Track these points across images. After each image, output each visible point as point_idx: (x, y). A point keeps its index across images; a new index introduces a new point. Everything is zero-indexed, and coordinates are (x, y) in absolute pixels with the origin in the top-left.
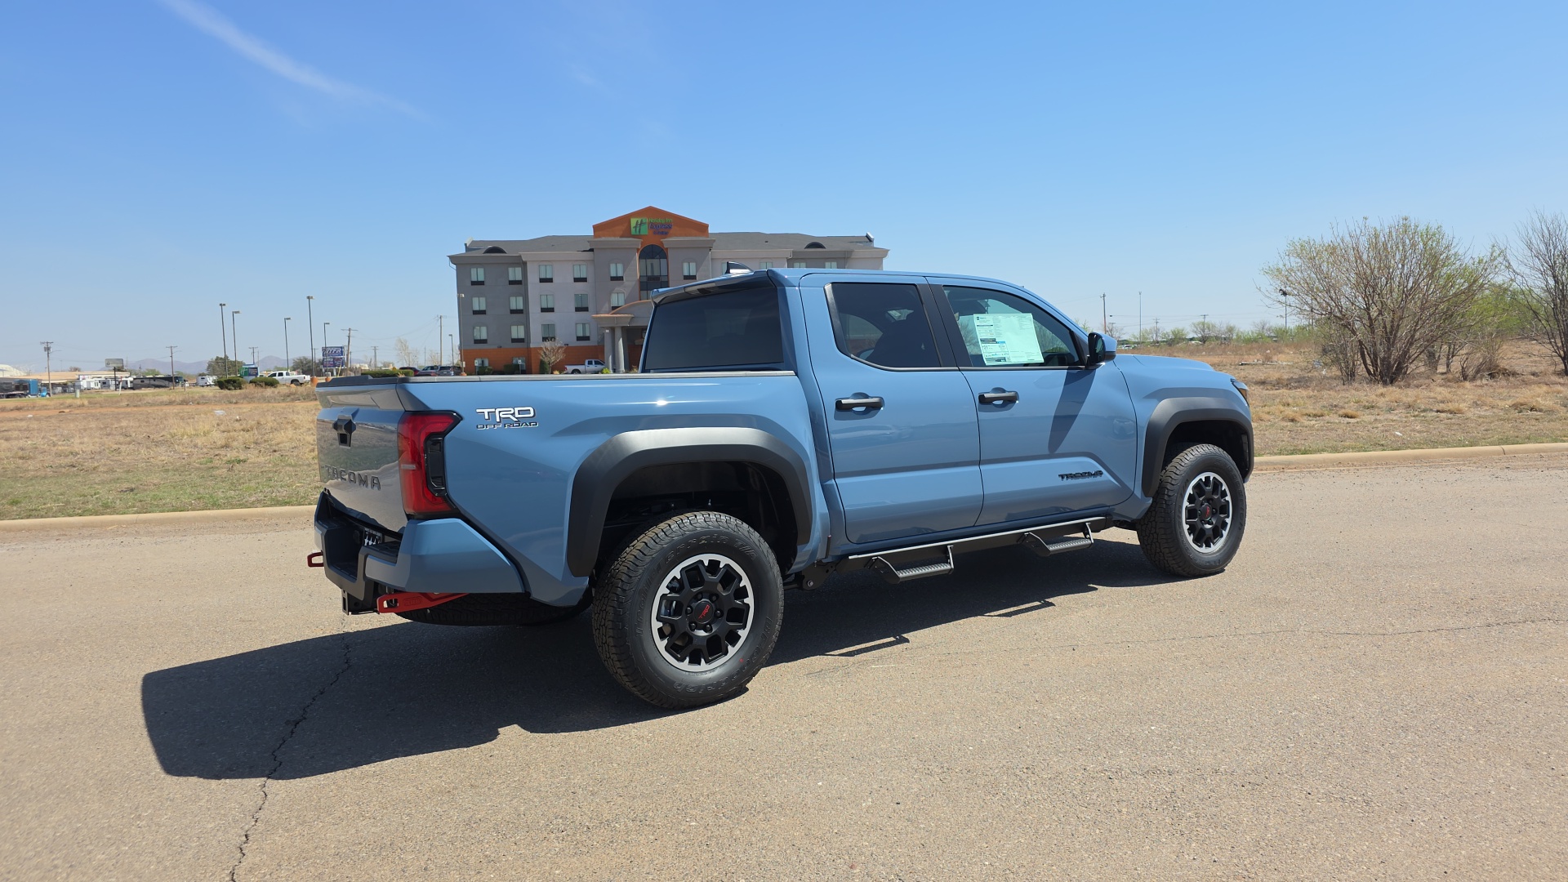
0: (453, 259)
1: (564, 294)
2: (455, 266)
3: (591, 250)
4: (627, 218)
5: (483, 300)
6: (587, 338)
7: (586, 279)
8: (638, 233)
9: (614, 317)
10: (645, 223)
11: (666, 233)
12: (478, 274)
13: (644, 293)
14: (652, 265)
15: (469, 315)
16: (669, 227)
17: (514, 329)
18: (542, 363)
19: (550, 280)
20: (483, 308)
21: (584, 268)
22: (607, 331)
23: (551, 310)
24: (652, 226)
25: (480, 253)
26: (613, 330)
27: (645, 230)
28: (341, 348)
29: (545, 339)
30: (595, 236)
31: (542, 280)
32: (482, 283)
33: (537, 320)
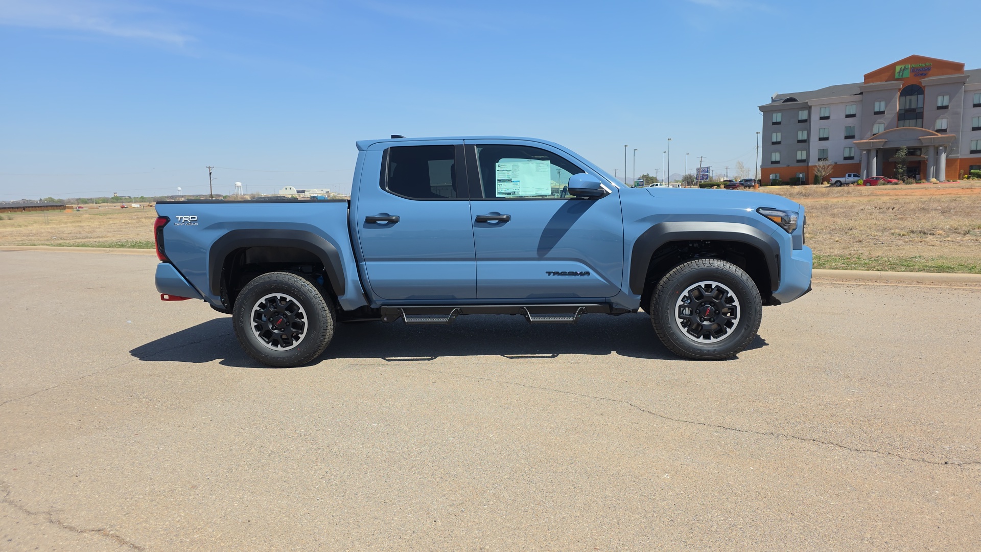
0: (762, 108)
1: (837, 127)
2: (762, 113)
3: (861, 93)
4: (892, 67)
5: (779, 134)
6: (851, 158)
7: (855, 115)
8: (901, 77)
9: (870, 142)
10: (908, 68)
11: (925, 75)
12: (777, 117)
13: (901, 122)
14: (910, 100)
15: (769, 144)
16: (928, 69)
17: (799, 153)
18: (816, 176)
19: (828, 118)
20: (779, 140)
21: (854, 107)
22: (865, 152)
23: (827, 139)
24: (913, 70)
25: (780, 103)
26: (869, 151)
27: (907, 74)
28: (708, 168)
29: (819, 160)
30: (865, 82)
31: (822, 118)
32: (779, 123)
33: (815, 146)
